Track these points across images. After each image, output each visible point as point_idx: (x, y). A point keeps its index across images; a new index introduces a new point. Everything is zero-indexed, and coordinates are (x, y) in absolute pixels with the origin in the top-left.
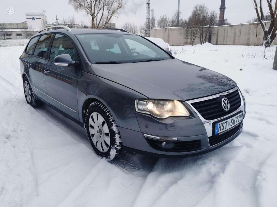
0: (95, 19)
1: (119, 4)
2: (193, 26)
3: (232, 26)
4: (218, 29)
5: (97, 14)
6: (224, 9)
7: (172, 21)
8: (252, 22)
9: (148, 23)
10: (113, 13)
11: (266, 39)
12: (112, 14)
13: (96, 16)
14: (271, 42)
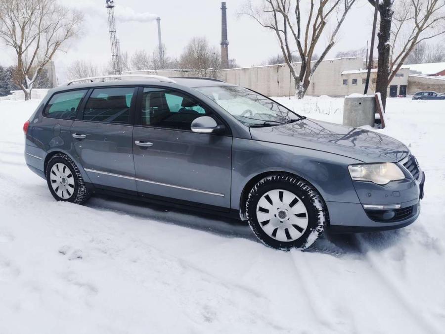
0: (23, 56)
1: (68, 31)
2: (191, 69)
3: (244, 70)
4: (226, 73)
5: (27, 47)
6: (227, 44)
7: (153, 60)
8: (267, 64)
9: (116, 63)
10: (57, 44)
11: (298, 88)
12: (56, 46)
13: (24, 51)
14: (304, 92)
